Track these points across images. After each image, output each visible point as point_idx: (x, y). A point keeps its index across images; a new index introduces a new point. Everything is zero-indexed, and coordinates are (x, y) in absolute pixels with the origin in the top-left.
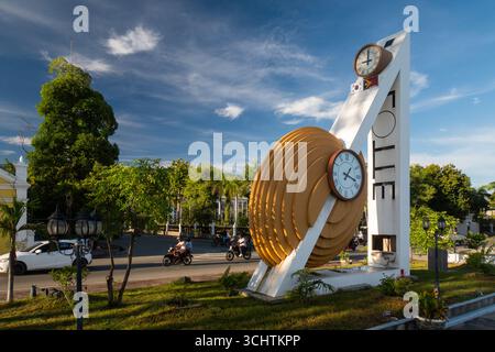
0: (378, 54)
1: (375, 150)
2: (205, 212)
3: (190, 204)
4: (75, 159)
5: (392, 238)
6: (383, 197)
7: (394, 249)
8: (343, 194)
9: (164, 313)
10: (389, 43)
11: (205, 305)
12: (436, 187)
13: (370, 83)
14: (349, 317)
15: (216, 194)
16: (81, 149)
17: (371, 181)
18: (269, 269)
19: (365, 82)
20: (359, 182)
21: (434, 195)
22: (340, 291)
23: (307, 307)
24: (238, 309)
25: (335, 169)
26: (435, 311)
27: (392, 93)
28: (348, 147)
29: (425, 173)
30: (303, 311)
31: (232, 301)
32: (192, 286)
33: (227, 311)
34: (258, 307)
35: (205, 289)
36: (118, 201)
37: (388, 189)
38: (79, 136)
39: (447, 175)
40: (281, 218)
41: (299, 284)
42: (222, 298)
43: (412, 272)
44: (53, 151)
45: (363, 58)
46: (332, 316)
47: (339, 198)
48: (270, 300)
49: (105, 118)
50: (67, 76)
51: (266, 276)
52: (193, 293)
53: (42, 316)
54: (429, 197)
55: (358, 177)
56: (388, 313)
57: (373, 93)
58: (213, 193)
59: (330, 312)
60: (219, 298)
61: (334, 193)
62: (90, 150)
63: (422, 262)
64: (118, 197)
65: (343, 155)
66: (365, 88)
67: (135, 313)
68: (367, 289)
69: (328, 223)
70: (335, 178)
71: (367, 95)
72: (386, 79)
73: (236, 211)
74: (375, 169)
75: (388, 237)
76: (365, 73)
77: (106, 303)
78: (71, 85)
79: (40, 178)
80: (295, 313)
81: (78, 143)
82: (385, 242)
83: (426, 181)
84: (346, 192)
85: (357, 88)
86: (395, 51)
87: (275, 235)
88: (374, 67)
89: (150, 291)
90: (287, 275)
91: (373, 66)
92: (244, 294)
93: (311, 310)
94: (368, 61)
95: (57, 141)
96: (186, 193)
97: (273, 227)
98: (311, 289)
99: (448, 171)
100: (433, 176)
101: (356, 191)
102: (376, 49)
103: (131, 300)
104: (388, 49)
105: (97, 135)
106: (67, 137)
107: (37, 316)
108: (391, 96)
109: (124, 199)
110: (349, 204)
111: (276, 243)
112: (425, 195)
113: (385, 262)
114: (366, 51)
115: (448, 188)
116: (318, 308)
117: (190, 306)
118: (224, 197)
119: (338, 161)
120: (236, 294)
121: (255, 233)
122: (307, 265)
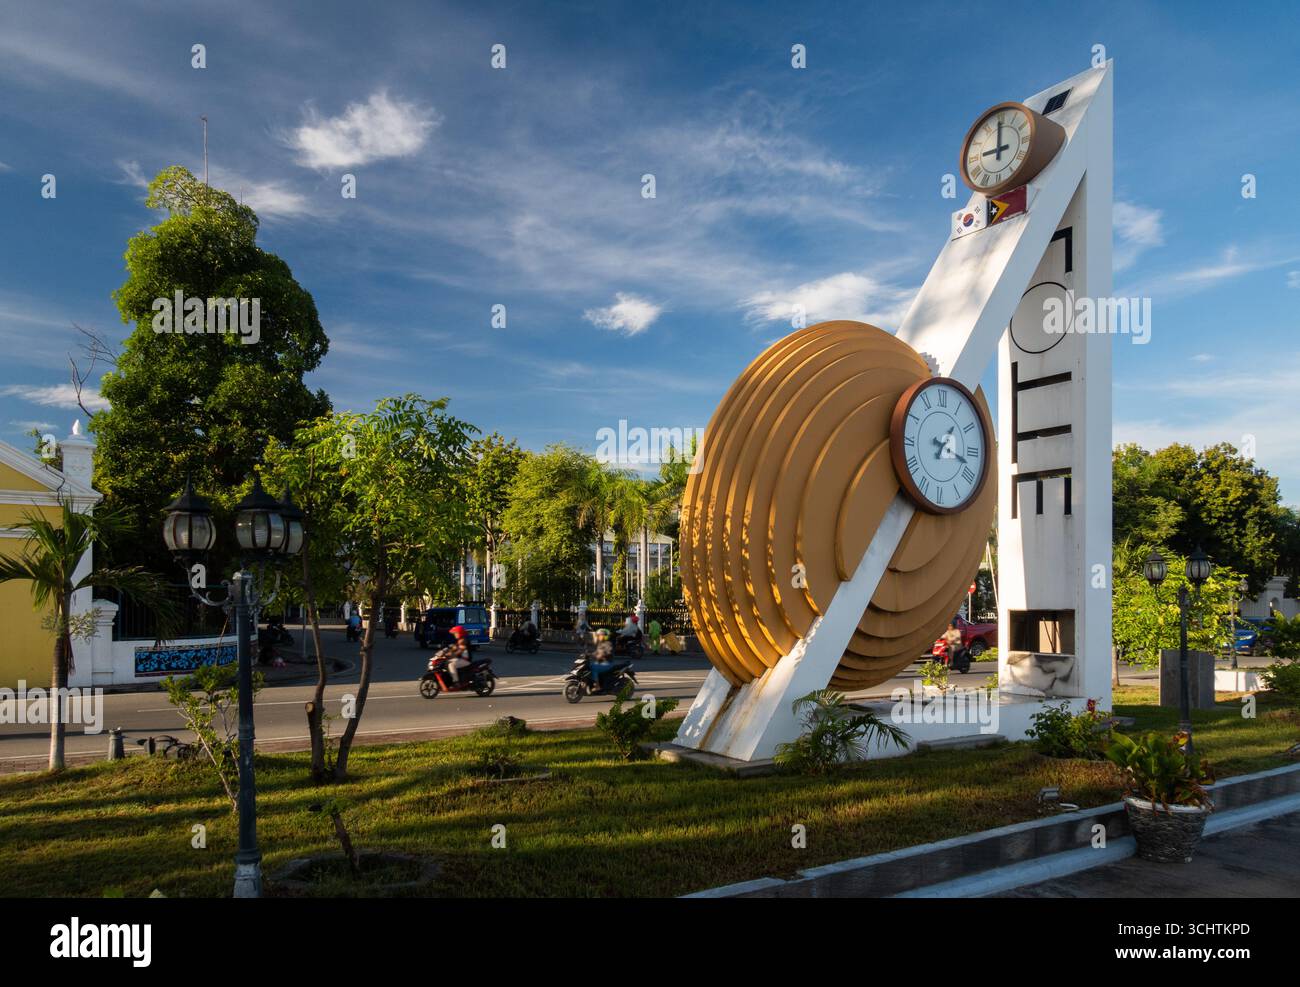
0: (1027, 131)
1: (1018, 387)
2: (559, 573)
3: (522, 552)
4: (216, 431)
5: (1064, 618)
6: (1040, 510)
7: (1069, 645)
8: (931, 496)
9: (458, 792)
10: (1056, 103)
11: (565, 776)
12: (1184, 503)
13: (1003, 206)
14: (948, 804)
15: (591, 524)
16: (233, 403)
17: (1006, 469)
18: (734, 690)
19: (991, 206)
20: (974, 464)
21: (1179, 525)
22: (924, 751)
23: (836, 783)
24: (652, 787)
25: (911, 429)
26: (1179, 783)
27: (1064, 234)
28: (945, 372)
29: (1154, 468)
30: (826, 791)
31: (637, 770)
32: (528, 740)
33: (624, 791)
34: (706, 783)
35: (563, 745)
36: (338, 510)
37: (1054, 489)
38: (228, 371)
39: (1214, 473)
40: (766, 556)
41: (814, 726)
42: (611, 763)
43: (1119, 710)
44: (159, 411)
45: (986, 141)
46: (902, 800)
47: (922, 507)
48: (736, 766)
49: (295, 326)
50: (195, 216)
51: (725, 709)
52: (532, 755)
53: (140, 799)
54: (1164, 532)
55: (971, 451)
56: (1051, 792)
57: (1013, 233)
58: (581, 522)
59: (897, 791)
60: (603, 763)
61: (908, 494)
62: (257, 407)
63: (1145, 688)
64: (337, 495)
65: (932, 393)
66: (991, 220)
67: (385, 794)
68: (996, 744)
69: (891, 570)
70: (909, 452)
71: (997, 238)
72: (1048, 195)
73: (642, 574)
74: (1018, 437)
75: (1052, 615)
76: (992, 182)
77: (306, 773)
78: (205, 238)
79: (126, 481)
80: (804, 794)
81: (225, 389)
82: (1046, 629)
83: (1156, 489)
84: (940, 493)
85: (969, 221)
86: (1071, 122)
87: (750, 601)
88: (1016, 164)
89: (419, 750)
90: (782, 705)
91: (1012, 161)
92: (668, 756)
93: (845, 788)
94: (1001, 149)
95: (169, 384)
96: (509, 523)
97: (745, 579)
98: (845, 739)
99: (1218, 464)
100: (1177, 475)
101: (965, 489)
102: (1022, 117)
103: (370, 769)
104: (1053, 116)
105: (273, 367)
106: (195, 372)
107: (128, 800)
108: (1063, 241)
109: (352, 500)
110: (948, 521)
111: (752, 622)
112: (1154, 527)
113: (1046, 680)
114: (993, 125)
115: (1217, 505)
116: (863, 785)
117: (525, 777)
118: (610, 536)
119: (918, 408)
120: (646, 754)
121: (696, 597)
122: (837, 683)
